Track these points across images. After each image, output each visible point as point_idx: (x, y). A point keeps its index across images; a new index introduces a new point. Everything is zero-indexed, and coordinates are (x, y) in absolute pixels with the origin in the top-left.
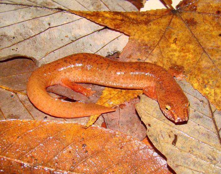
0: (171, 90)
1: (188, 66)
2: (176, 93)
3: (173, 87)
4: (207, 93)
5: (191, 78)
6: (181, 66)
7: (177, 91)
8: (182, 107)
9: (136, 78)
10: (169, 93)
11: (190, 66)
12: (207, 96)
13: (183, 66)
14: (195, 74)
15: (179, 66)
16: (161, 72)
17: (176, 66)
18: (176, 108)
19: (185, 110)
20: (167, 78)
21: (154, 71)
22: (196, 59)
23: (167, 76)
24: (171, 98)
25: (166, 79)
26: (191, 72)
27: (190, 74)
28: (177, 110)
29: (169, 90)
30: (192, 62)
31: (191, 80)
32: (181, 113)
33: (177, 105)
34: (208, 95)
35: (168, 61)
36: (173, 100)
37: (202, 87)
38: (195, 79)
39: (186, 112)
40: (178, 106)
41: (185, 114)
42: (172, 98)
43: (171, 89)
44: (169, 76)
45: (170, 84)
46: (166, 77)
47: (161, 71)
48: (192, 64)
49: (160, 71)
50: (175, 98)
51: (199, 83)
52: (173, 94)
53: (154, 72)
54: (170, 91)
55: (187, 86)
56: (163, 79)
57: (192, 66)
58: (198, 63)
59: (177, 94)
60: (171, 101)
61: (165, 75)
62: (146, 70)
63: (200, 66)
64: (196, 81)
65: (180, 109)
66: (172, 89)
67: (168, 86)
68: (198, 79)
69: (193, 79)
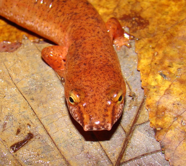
0: (92, 62)
1: (158, 24)
2: (101, 69)
3: (98, 56)
4: (153, 84)
5: (146, 48)
6: (145, 21)
7: (104, 66)
8: (105, 99)
9: (40, 13)
10: (87, 67)
11: (161, 26)
12: (149, 90)
13: (150, 21)
14: (159, 42)
15: (142, 19)
16: (87, 19)
17: (137, 17)
18: (91, 101)
19: (108, 108)
20: (93, 35)
21: (76, 14)
22: (179, 17)
23: (94, 31)
24: (86, 79)
25: (90, 35)
26: (154, 36)
27: (151, 39)
28: (92, 105)
29: (88, 60)
30: (169, 18)
31: (143, 51)
32: (98, 113)
33: (95, 95)
34: (152, 90)
35: (131, 3)
36: (88, 83)
37: (151, 70)
38: (151, 51)
39: (109, 113)
40: (97, 97)
41: (107, 116)
42: (89, 78)
43: (92, 59)
44: (98, 32)
45: (94, 48)
46: (92, 32)
47: (89, 17)
48: (166, 24)
49: (86, 17)
50: (95, 79)
51: (152, 61)
52: (93, 71)
53: (74, 16)
54: (89, 64)
55: (129, 59)
56: (85, 36)
57: (164, 26)
58: (177, 26)
59: (101, 72)
60: (86, 85)
61: (91, 28)
62: (63, 7)
63: (177, 31)
64: (151, 55)
65: (98, 104)
66: (94, 61)
67: (88, 53)
68: (156, 54)
69: (147, 50)
